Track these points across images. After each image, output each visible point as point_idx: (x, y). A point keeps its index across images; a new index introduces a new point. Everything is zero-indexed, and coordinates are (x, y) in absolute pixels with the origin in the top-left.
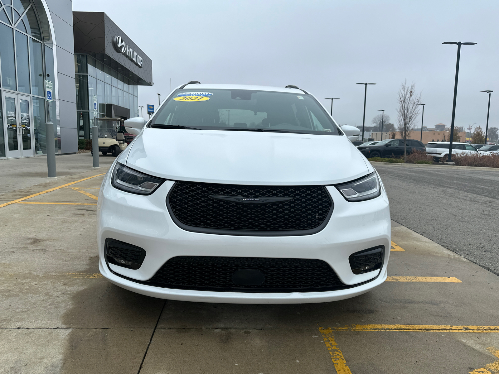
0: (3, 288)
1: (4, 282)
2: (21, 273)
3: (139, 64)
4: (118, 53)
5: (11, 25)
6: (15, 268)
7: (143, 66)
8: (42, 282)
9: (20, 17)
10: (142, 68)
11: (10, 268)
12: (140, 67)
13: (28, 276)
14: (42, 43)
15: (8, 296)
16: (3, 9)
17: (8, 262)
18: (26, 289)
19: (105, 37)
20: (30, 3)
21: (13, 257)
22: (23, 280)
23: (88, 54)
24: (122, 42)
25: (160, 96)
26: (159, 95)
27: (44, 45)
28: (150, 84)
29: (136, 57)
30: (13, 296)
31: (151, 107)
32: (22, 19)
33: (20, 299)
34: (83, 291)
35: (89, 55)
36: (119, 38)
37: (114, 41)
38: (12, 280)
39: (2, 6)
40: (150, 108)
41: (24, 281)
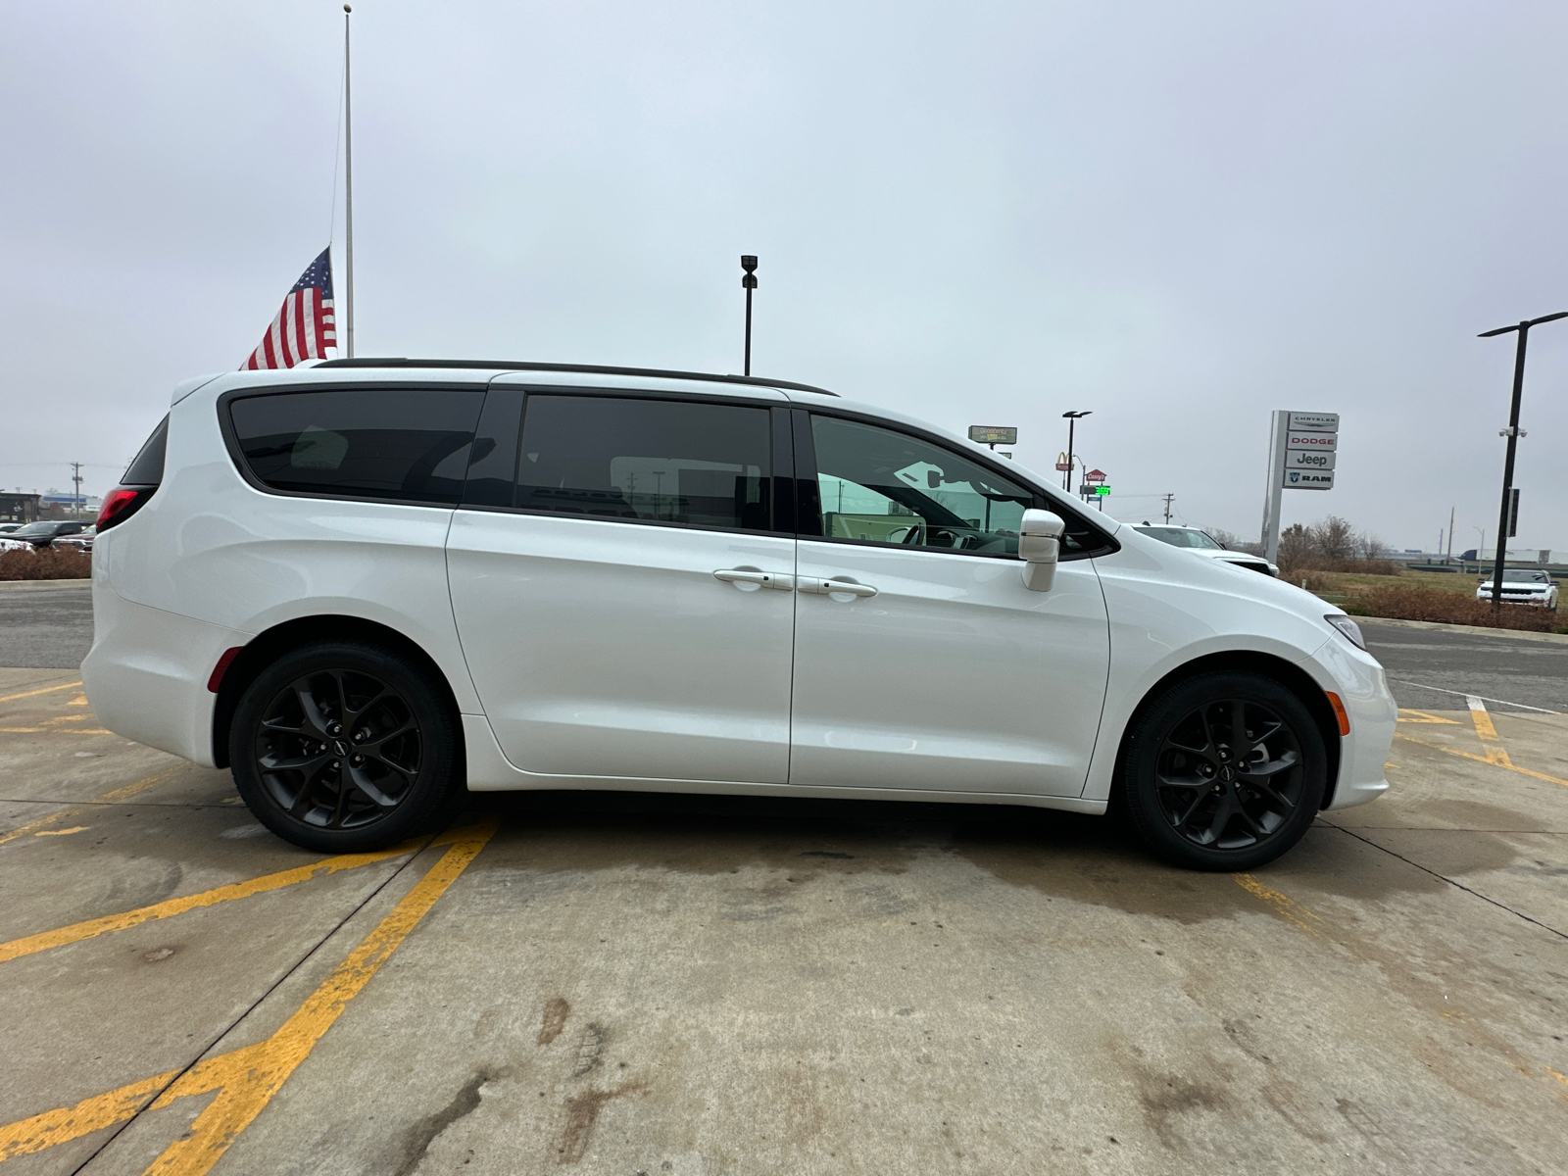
0: (1507, 997)
1: (1492, 1011)
2: (1417, 1006)
6: (1416, 1029)
8: (1393, 952)
11: (1432, 1041)
13: (1409, 985)
15: (1509, 973)
17: (1416, 1068)
18: (1451, 961)
21: (1370, 1083)
22: (1436, 985)
30: (1493, 967)
33: (1485, 952)
34: (1335, 893)
38: (1463, 1004)
41: (1433, 979)
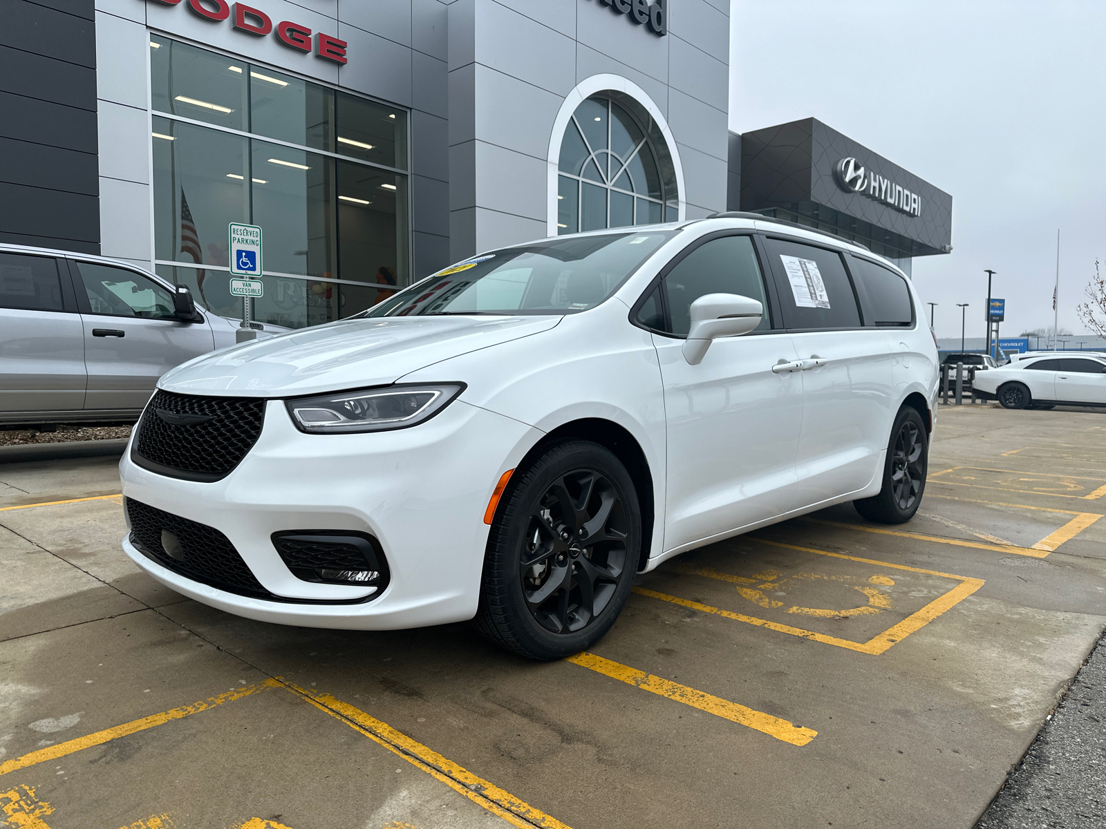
3: (907, 209)
4: (844, 194)
5: (605, 183)
7: (918, 213)
9: (623, 165)
10: (917, 216)
12: (911, 215)
14: (661, 205)
16: (592, 159)
19: (811, 167)
20: (644, 137)
23: (778, 208)
24: (857, 168)
25: (992, 275)
26: (990, 272)
27: (665, 206)
28: (943, 251)
29: (897, 194)
31: (998, 304)
32: (625, 169)
35: (780, 209)
36: (848, 162)
37: (836, 171)
39: (590, 154)
40: (993, 306)
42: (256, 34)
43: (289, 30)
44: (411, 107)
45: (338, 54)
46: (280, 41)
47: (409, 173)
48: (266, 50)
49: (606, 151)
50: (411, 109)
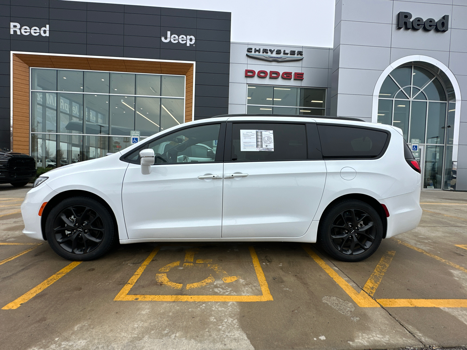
5: (409, 99)
16: (401, 90)
32: (421, 91)
42: (276, 78)
43: (285, 74)
44: (327, 87)
45: (301, 77)
46: (283, 78)
47: (325, 108)
48: (280, 82)
49: (410, 86)
50: (327, 88)
